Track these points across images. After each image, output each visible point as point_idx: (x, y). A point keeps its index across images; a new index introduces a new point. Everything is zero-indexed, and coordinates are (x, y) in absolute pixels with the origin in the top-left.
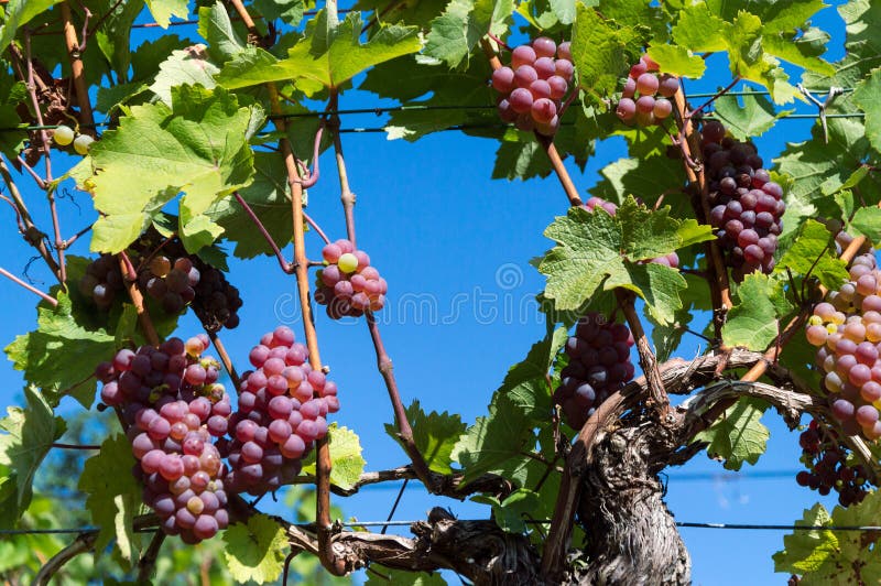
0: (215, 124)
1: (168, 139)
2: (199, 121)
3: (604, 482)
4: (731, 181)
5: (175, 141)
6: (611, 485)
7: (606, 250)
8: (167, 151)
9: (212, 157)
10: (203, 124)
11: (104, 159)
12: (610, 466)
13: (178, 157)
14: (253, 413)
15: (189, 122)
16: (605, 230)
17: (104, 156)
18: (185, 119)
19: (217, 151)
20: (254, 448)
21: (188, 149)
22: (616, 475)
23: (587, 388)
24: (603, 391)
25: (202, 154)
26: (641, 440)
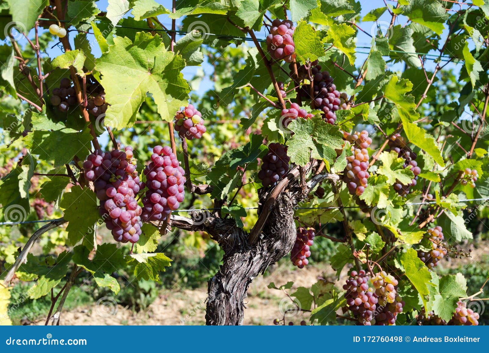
0: (151, 51)
1: (129, 56)
2: (144, 49)
3: (279, 213)
4: (325, 89)
5: (131, 58)
6: (282, 215)
7: (306, 134)
8: (128, 63)
9: (147, 67)
10: (145, 50)
11: (99, 66)
12: (282, 207)
13: (132, 66)
14: (159, 191)
15: (140, 49)
16: (308, 127)
17: (100, 64)
18: (138, 47)
19: (150, 65)
20: (160, 207)
21: (138, 63)
22: (284, 211)
23: (277, 176)
24: (282, 177)
25: (143, 66)
26: (293, 198)
